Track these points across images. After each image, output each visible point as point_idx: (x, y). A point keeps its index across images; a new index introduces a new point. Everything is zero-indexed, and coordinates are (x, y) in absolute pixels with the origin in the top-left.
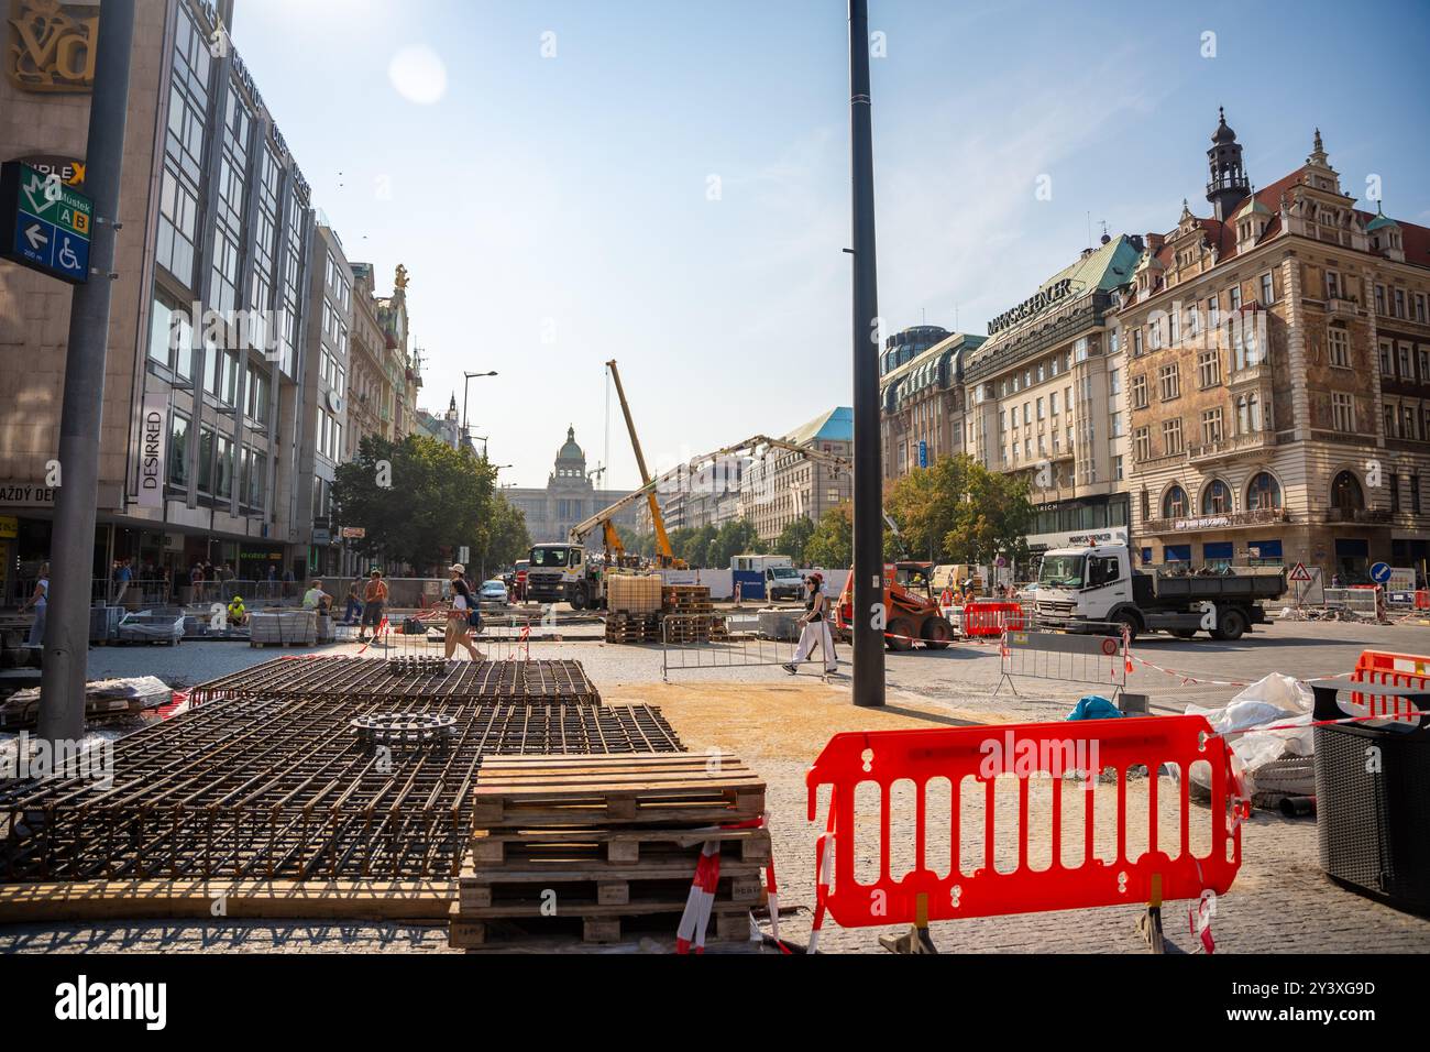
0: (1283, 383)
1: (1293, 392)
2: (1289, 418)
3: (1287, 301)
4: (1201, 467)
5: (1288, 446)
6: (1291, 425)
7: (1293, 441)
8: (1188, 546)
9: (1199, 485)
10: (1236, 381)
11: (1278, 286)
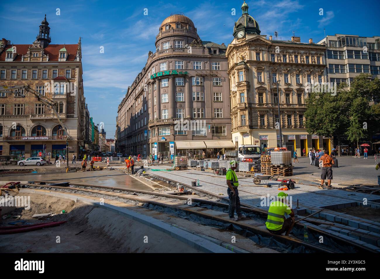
0: (71, 101)
1: (75, 104)
2: (72, 111)
3: (76, 79)
4: (33, 121)
5: (72, 119)
6: (73, 113)
7: (73, 118)
8: (24, 146)
9: (31, 126)
10: (55, 97)
11: (73, 74)
